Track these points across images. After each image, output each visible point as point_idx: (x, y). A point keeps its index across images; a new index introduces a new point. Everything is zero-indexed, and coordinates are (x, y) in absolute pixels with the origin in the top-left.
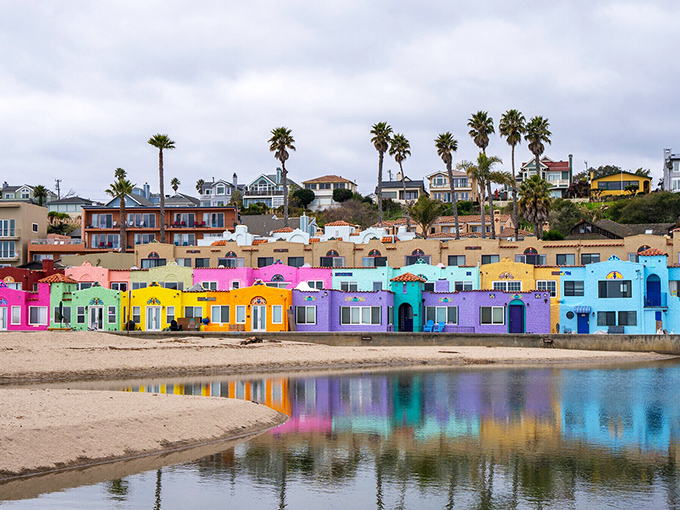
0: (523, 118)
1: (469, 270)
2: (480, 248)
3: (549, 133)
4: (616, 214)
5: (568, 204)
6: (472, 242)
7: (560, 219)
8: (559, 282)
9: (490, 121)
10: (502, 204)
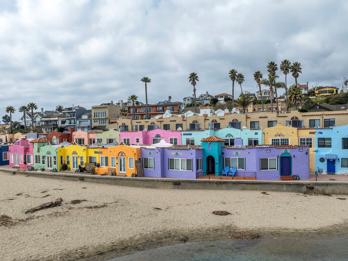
0: (290, 63)
1: (256, 131)
2: (267, 117)
3: (301, 69)
4: (327, 101)
5: (308, 98)
6: (262, 114)
7: (305, 104)
8: (315, 139)
9: (276, 65)
10: (283, 100)
